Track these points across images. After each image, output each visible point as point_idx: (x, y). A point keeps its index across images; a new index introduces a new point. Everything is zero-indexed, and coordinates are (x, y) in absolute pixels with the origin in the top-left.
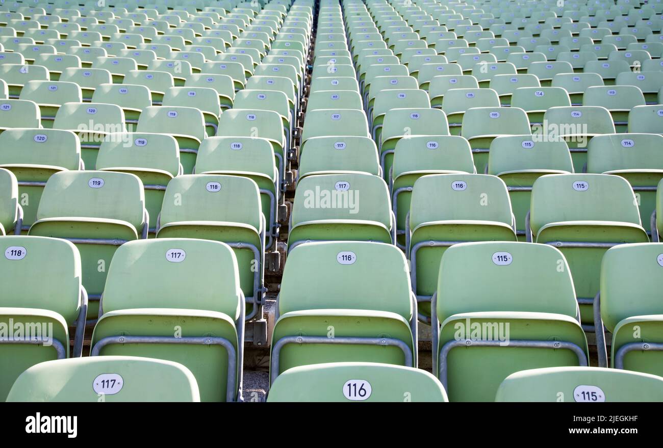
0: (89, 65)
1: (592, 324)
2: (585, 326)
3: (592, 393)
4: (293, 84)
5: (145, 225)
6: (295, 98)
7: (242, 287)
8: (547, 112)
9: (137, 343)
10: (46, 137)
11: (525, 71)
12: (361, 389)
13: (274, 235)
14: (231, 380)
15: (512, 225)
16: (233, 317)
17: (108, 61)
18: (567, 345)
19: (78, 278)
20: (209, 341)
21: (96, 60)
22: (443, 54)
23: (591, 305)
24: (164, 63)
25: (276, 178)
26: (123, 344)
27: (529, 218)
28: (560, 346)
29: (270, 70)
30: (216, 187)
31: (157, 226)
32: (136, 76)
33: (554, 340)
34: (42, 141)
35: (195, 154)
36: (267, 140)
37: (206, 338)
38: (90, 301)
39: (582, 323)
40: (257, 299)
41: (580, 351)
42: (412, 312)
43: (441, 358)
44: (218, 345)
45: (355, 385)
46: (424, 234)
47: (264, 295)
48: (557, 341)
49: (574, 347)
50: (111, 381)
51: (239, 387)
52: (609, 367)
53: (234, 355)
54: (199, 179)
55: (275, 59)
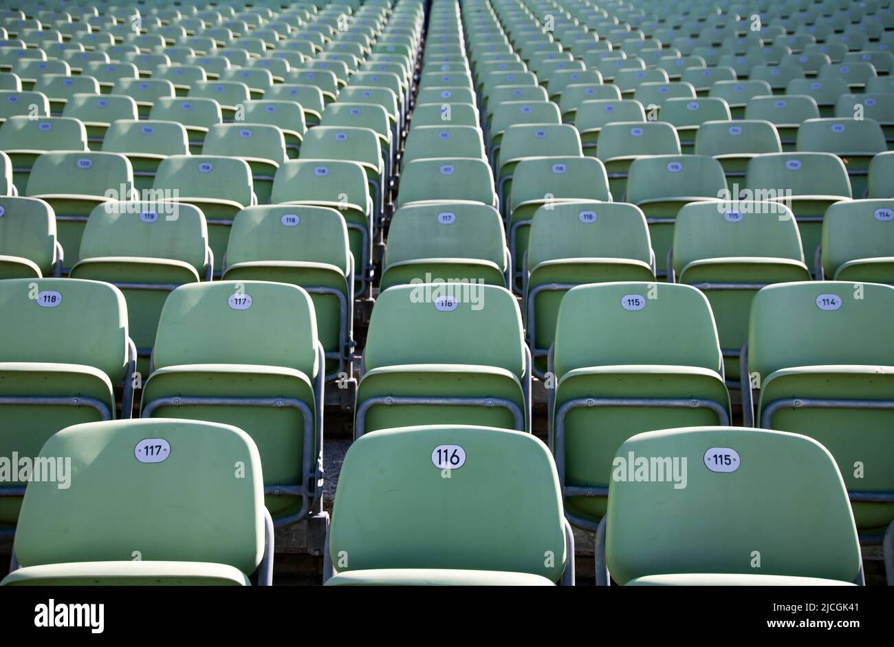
0: (148, 76)
1: (738, 380)
2: (730, 383)
3: (726, 456)
4: (395, 97)
5: (209, 266)
6: (397, 113)
7: (320, 338)
8: (701, 128)
9: (195, 405)
10: (90, 162)
11: (678, 79)
12: (453, 455)
13: (367, 279)
14: (308, 449)
15: (651, 264)
16: (310, 374)
17: (171, 70)
18: (706, 403)
19: (124, 328)
20: (280, 403)
21: (155, 70)
22: (581, 59)
23: (737, 357)
24: (238, 73)
25: (369, 211)
26: (179, 406)
27: (671, 256)
28: (698, 405)
29: (367, 80)
30: (294, 220)
31: (223, 267)
32: (203, 88)
33: (691, 398)
34: (86, 167)
35: (271, 182)
36: (360, 164)
37: (277, 400)
38: (139, 356)
39: (727, 379)
40: (343, 355)
41: (721, 410)
42: (524, 368)
43: (557, 421)
44: (292, 407)
45: (446, 451)
46: (545, 276)
47: (352, 350)
48: (695, 398)
49: (714, 405)
50: (156, 447)
51: (318, 457)
52: (755, 427)
53: (310, 418)
54: (272, 210)
55: (375, 67)
